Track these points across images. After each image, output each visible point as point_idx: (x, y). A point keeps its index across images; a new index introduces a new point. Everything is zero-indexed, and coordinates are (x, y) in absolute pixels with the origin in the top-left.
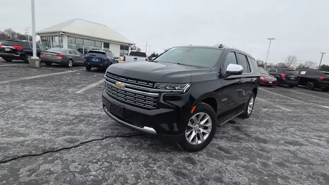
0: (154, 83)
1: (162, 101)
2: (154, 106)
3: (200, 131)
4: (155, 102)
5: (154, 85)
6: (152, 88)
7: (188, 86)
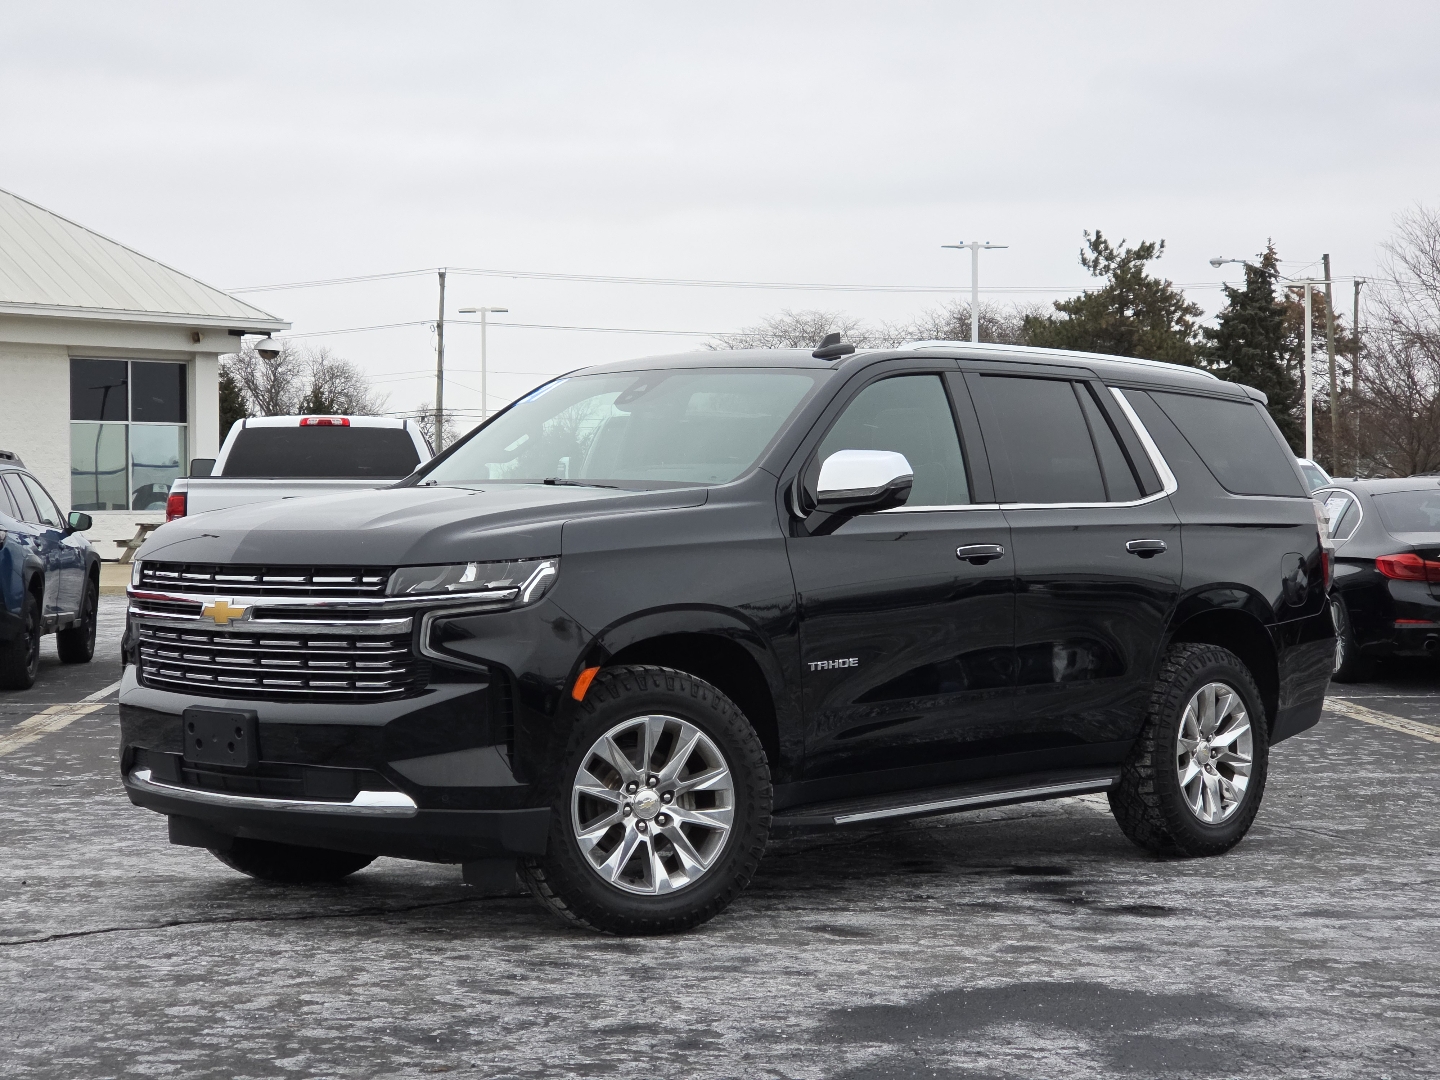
0: (384, 571)
1: (429, 652)
2: (396, 680)
3: (668, 818)
4: (398, 661)
5: (384, 583)
6: (380, 594)
7: (547, 569)
